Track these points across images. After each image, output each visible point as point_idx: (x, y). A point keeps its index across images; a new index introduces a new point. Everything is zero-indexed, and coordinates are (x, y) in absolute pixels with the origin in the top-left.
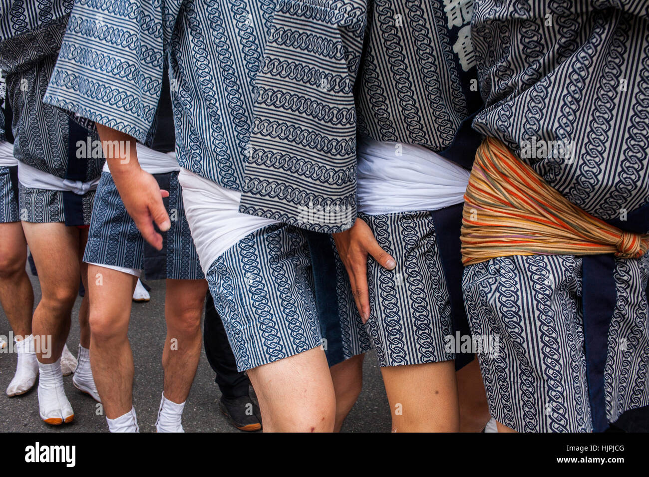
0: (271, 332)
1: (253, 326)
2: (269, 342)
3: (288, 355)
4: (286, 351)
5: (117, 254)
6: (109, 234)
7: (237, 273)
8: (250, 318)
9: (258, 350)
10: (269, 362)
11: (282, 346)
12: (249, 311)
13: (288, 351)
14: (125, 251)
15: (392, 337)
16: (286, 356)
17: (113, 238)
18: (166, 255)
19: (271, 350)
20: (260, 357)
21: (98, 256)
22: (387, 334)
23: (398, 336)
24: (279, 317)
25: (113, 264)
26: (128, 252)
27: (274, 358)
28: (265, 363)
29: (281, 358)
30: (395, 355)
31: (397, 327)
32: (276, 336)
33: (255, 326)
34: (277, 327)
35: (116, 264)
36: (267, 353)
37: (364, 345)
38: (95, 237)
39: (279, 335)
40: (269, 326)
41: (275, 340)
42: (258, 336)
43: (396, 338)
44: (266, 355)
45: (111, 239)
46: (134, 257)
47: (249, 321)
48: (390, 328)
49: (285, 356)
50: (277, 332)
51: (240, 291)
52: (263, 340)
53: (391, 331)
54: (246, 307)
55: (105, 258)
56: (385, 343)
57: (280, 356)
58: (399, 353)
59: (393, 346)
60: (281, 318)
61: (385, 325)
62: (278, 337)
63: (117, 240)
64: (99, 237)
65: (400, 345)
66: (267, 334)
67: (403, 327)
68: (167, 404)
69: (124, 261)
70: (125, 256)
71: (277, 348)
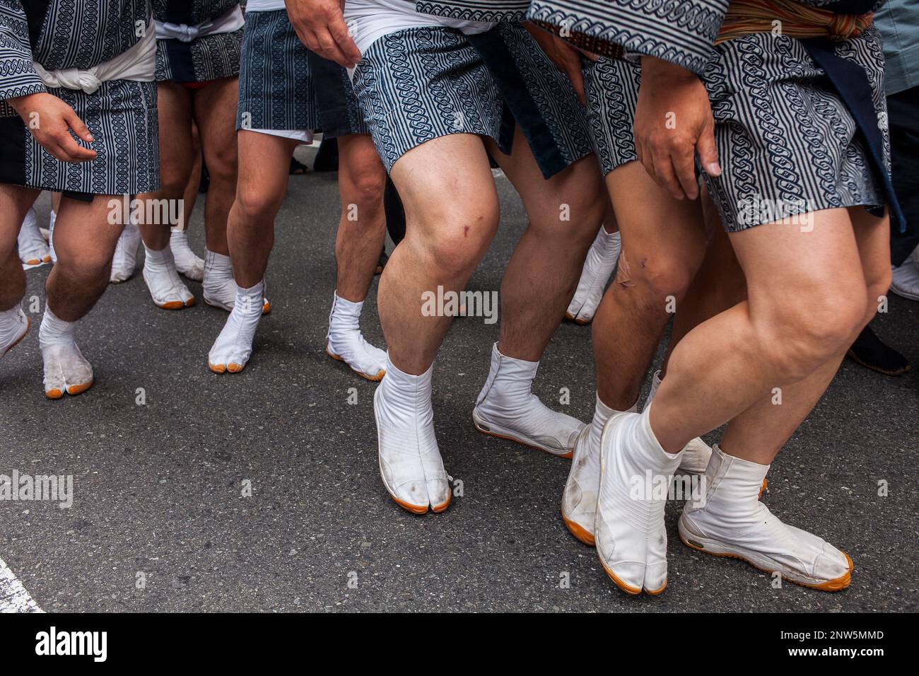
0: (417, 111)
1: (396, 109)
2: (415, 123)
3: (438, 135)
4: (436, 131)
5: (285, 115)
6: (272, 91)
7: (381, 62)
8: (392, 102)
9: (403, 133)
10: (416, 144)
11: (430, 126)
12: (391, 94)
13: (438, 131)
14: (295, 110)
15: (618, 131)
16: (437, 136)
17: (278, 96)
18: (345, 105)
19: (419, 131)
20: (406, 141)
21: (263, 120)
22: (612, 128)
23: (625, 128)
24: (426, 97)
25: (283, 128)
26: (298, 110)
27: (422, 139)
28: (412, 146)
29: (431, 139)
30: (624, 151)
31: (623, 118)
32: (423, 115)
33: (399, 109)
34: (423, 106)
35: (285, 127)
36: (414, 135)
37: (581, 147)
38: (254, 96)
39: (426, 114)
40: (415, 106)
41: (422, 120)
42: (402, 119)
43: (624, 131)
44: (413, 137)
45: (275, 98)
46: (307, 116)
47: (391, 105)
48: (616, 121)
49: (435, 136)
50: (425, 112)
51: (382, 78)
52: (408, 122)
53: (617, 124)
54: (388, 91)
55: (272, 122)
56: (610, 139)
57: (429, 136)
58: (628, 147)
59: (621, 141)
60: (429, 98)
61: (609, 119)
62: (425, 117)
63: (282, 98)
64: (260, 97)
65: (628, 138)
66: (412, 115)
67: (630, 116)
68: (340, 303)
69: (295, 122)
70: (295, 116)
71: (426, 128)
